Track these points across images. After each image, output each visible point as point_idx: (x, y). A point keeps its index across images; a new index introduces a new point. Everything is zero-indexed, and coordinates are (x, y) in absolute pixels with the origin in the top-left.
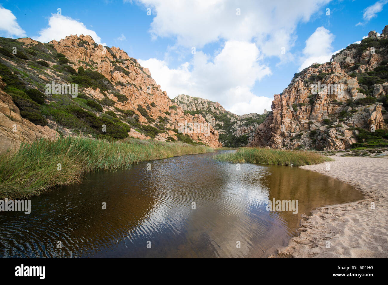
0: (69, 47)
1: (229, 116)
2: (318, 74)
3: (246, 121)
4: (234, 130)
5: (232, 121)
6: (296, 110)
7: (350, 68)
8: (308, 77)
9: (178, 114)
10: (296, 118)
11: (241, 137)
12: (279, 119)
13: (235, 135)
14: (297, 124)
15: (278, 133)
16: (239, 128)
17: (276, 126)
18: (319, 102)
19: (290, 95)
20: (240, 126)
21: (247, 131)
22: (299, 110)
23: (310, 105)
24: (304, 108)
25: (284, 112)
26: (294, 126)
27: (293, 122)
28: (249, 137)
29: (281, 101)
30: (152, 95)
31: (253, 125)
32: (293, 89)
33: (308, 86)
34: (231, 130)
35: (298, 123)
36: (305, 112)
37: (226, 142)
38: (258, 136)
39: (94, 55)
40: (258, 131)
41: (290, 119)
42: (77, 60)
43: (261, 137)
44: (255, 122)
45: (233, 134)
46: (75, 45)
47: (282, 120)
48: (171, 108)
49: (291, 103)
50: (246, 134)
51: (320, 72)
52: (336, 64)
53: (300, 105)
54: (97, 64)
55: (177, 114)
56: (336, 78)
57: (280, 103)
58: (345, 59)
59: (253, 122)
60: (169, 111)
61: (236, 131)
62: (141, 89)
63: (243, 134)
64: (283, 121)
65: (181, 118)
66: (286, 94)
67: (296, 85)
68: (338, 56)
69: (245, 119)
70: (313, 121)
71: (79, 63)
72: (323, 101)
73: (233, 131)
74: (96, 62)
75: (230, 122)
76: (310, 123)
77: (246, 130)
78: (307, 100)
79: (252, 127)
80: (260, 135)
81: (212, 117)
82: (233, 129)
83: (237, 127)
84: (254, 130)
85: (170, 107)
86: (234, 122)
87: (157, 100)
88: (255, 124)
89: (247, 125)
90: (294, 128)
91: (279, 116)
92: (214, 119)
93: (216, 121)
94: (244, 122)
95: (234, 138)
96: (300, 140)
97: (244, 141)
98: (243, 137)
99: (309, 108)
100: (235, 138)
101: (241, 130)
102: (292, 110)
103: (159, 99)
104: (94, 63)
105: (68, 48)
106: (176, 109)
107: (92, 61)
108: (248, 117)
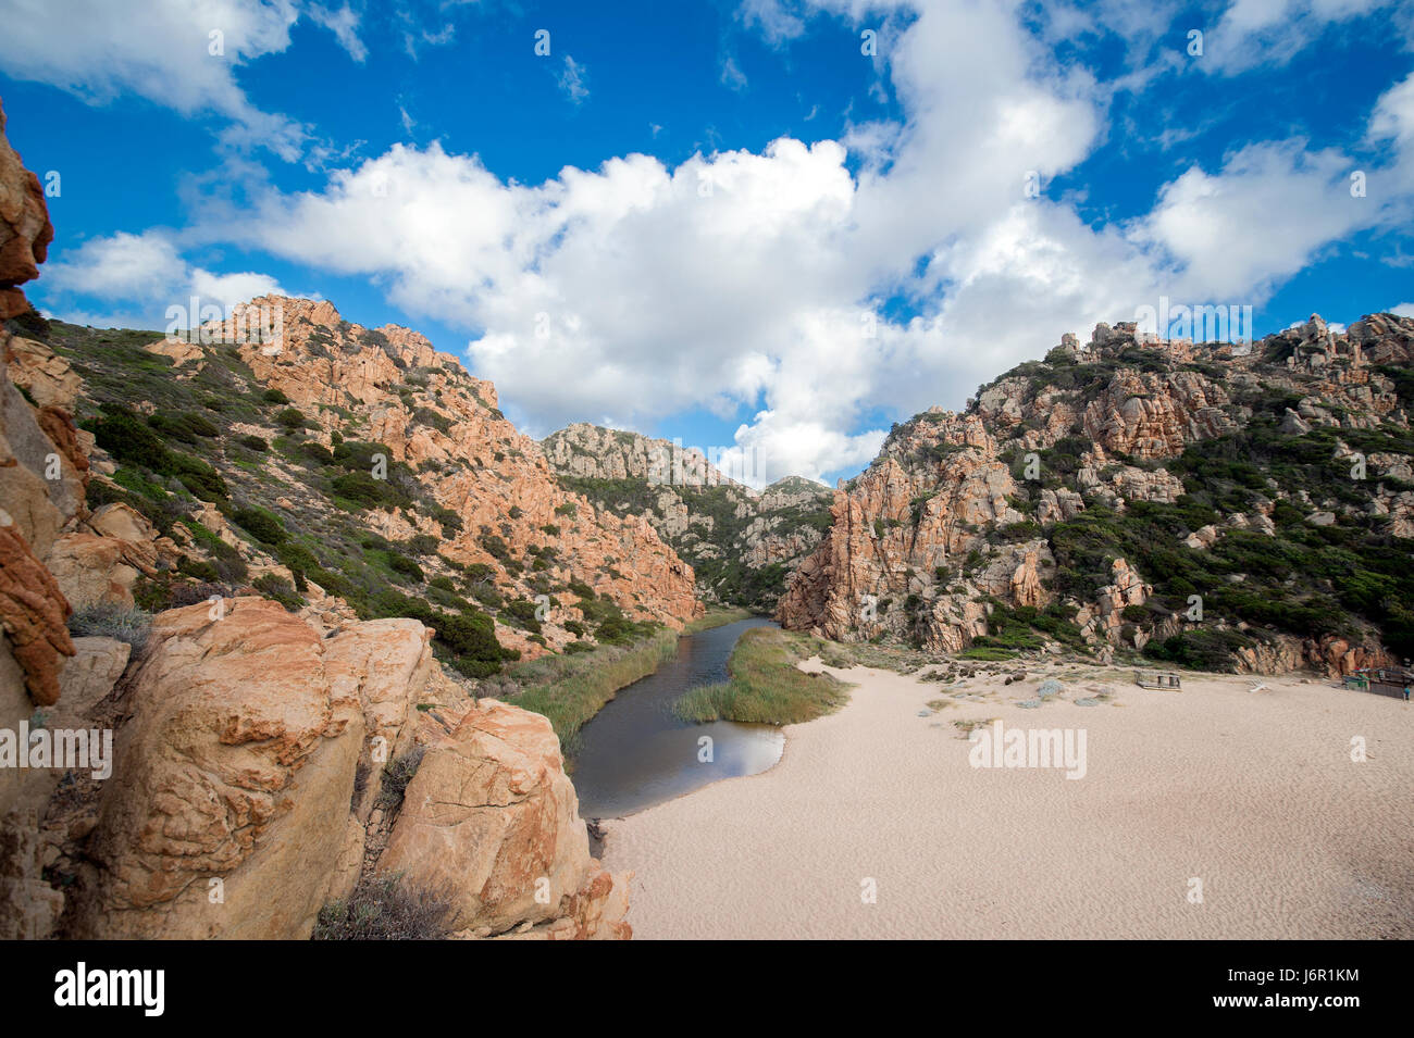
0: (290, 364)
1: (731, 497)
2: (934, 443)
3: (781, 519)
4: (747, 548)
5: (740, 512)
6: (881, 536)
7: (1012, 428)
8: (915, 447)
9: (581, 529)
10: (881, 557)
11: (766, 571)
12: (844, 555)
13: (749, 565)
14: (883, 572)
15: (841, 591)
16: (760, 543)
17: (838, 572)
18: (927, 524)
19: (870, 491)
20: (764, 534)
21: (782, 552)
22: (887, 537)
23: (911, 528)
24: (898, 532)
25: (856, 538)
26: (876, 576)
27: (873, 567)
28: (788, 570)
29: (849, 511)
30: (508, 479)
31: (801, 532)
32: (878, 480)
33: (912, 473)
34: (736, 546)
35: (886, 570)
36: (900, 544)
37: (720, 584)
38: (800, 589)
39: (354, 375)
40: (801, 575)
41: (868, 559)
42: (314, 404)
43: (808, 592)
44: (809, 522)
45: (742, 560)
46: (300, 349)
47: (850, 558)
48: (560, 511)
49: (871, 516)
50: (781, 560)
51: (941, 437)
52: (976, 423)
53: (893, 524)
54: (364, 403)
55: (576, 530)
56: (968, 465)
57: (846, 514)
58: (1003, 402)
59: (801, 522)
60: (556, 522)
61: (750, 548)
62: (480, 463)
63: (773, 559)
64: (852, 562)
65: (590, 544)
66: (862, 489)
67: (884, 468)
68: (991, 391)
69: (777, 513)
70: (916, 569)
71: (321, 411)
72: (937, 523)
73: (742, 548)
74: (358, 398)
75: (733, 516)
76: (909, 574)
77: (780, 548)
78: (908, 511)
79: (798, 539)
80: (806, 586)
81: (678, 502)
82: (743, 542)
83: (754, 537)
84: (804, 548)
85: (557, 511)
86: (749, 520)
87: (523, 495)
88: (806, 528)
89: (783, 531)
90: (875, 582)
91: (843, 547)
92: (685, 507)
93: (690, 513)
94: (776, 521)
95: (743, 571)
96: (886, 616)
97: (775, 583)
98: (771, 569)
99: (909, 535)
100: (748, 574)
101: (766, 548)
102: (874, 535)
103: (530, 491)
104: (355, 402)
105: (290, 369)
106: (575, 514)
107: (348, 395)
108: (788, 505)
